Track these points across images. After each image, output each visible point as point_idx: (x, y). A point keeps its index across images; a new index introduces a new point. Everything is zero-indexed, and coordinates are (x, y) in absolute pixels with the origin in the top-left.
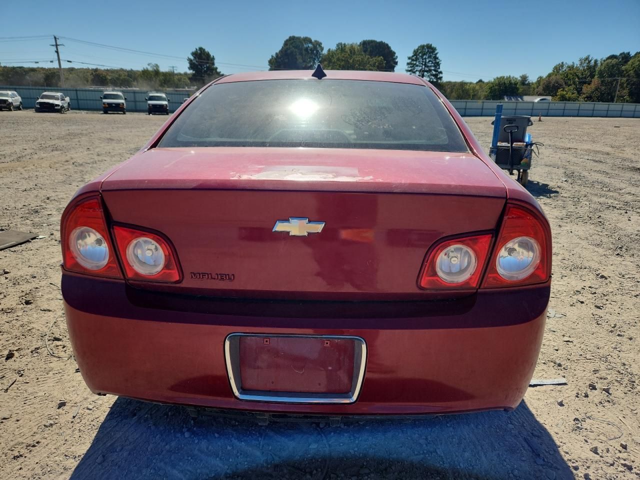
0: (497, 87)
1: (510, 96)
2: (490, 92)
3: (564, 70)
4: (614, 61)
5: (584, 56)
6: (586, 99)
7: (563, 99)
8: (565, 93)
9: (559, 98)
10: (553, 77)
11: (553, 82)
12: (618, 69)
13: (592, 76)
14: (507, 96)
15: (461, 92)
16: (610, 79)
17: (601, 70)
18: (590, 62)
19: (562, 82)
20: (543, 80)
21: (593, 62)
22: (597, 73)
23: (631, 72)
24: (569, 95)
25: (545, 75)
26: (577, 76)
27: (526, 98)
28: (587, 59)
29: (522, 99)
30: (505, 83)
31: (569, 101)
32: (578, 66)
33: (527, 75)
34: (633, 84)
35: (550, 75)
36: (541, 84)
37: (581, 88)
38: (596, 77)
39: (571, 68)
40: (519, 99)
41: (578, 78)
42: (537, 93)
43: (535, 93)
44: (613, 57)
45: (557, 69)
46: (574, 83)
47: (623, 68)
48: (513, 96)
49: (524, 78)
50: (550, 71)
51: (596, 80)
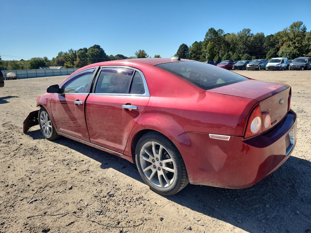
0: (34, 63)
1: (42, 66)
2: (31, 65)
3: (63, 55)
4: (82, 51)
5: (70, 49)
6: (77, 67)
7: (67, 67)
8: (67, 65)
9: (66, 67)
10: (59, 58)
11: (60, 60)
12: (85, 55)
13: (76, 57)
14: (41, 67)
15: (15, 66)
16: (83, 59)
17: (78, 55)
18: (73, 51)
19: (64, 60)
20: (55, 59)
21: (74, 51)
22: (77, 56)
23: (90, 55)
24: (69, 65)
25: (55, 57)
26: (70, 57)
27: (51, 68)
28: (71, 50)
29: (49, 68)
30: (37, 61)
31: (70, 68)
32: (69, 53)
33: (47, 57)
34: (92, 60)
35: (57, 57)
36: (55, 61)
37: (73, 63)
38: (77, 58)
39: (66, 54)
40: (47, 68)
41: (70, 58)
42: (55, 65)
43: (54, 65)
44: (81, 50)
45: (60, 54)
46: (69, 60)
47: (87, 54)
48: (44, 67)
49: (46, 59)
50: (57, 55)
51: (78, 59)
